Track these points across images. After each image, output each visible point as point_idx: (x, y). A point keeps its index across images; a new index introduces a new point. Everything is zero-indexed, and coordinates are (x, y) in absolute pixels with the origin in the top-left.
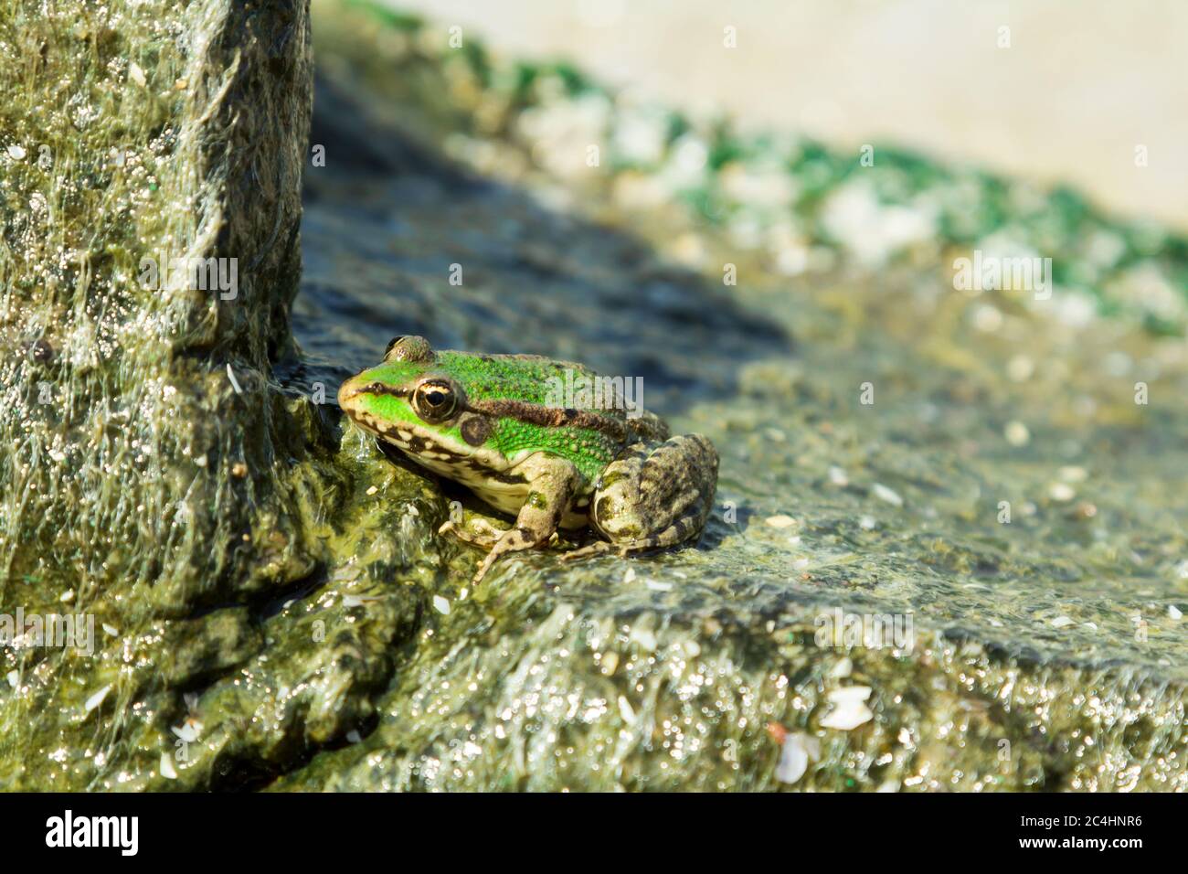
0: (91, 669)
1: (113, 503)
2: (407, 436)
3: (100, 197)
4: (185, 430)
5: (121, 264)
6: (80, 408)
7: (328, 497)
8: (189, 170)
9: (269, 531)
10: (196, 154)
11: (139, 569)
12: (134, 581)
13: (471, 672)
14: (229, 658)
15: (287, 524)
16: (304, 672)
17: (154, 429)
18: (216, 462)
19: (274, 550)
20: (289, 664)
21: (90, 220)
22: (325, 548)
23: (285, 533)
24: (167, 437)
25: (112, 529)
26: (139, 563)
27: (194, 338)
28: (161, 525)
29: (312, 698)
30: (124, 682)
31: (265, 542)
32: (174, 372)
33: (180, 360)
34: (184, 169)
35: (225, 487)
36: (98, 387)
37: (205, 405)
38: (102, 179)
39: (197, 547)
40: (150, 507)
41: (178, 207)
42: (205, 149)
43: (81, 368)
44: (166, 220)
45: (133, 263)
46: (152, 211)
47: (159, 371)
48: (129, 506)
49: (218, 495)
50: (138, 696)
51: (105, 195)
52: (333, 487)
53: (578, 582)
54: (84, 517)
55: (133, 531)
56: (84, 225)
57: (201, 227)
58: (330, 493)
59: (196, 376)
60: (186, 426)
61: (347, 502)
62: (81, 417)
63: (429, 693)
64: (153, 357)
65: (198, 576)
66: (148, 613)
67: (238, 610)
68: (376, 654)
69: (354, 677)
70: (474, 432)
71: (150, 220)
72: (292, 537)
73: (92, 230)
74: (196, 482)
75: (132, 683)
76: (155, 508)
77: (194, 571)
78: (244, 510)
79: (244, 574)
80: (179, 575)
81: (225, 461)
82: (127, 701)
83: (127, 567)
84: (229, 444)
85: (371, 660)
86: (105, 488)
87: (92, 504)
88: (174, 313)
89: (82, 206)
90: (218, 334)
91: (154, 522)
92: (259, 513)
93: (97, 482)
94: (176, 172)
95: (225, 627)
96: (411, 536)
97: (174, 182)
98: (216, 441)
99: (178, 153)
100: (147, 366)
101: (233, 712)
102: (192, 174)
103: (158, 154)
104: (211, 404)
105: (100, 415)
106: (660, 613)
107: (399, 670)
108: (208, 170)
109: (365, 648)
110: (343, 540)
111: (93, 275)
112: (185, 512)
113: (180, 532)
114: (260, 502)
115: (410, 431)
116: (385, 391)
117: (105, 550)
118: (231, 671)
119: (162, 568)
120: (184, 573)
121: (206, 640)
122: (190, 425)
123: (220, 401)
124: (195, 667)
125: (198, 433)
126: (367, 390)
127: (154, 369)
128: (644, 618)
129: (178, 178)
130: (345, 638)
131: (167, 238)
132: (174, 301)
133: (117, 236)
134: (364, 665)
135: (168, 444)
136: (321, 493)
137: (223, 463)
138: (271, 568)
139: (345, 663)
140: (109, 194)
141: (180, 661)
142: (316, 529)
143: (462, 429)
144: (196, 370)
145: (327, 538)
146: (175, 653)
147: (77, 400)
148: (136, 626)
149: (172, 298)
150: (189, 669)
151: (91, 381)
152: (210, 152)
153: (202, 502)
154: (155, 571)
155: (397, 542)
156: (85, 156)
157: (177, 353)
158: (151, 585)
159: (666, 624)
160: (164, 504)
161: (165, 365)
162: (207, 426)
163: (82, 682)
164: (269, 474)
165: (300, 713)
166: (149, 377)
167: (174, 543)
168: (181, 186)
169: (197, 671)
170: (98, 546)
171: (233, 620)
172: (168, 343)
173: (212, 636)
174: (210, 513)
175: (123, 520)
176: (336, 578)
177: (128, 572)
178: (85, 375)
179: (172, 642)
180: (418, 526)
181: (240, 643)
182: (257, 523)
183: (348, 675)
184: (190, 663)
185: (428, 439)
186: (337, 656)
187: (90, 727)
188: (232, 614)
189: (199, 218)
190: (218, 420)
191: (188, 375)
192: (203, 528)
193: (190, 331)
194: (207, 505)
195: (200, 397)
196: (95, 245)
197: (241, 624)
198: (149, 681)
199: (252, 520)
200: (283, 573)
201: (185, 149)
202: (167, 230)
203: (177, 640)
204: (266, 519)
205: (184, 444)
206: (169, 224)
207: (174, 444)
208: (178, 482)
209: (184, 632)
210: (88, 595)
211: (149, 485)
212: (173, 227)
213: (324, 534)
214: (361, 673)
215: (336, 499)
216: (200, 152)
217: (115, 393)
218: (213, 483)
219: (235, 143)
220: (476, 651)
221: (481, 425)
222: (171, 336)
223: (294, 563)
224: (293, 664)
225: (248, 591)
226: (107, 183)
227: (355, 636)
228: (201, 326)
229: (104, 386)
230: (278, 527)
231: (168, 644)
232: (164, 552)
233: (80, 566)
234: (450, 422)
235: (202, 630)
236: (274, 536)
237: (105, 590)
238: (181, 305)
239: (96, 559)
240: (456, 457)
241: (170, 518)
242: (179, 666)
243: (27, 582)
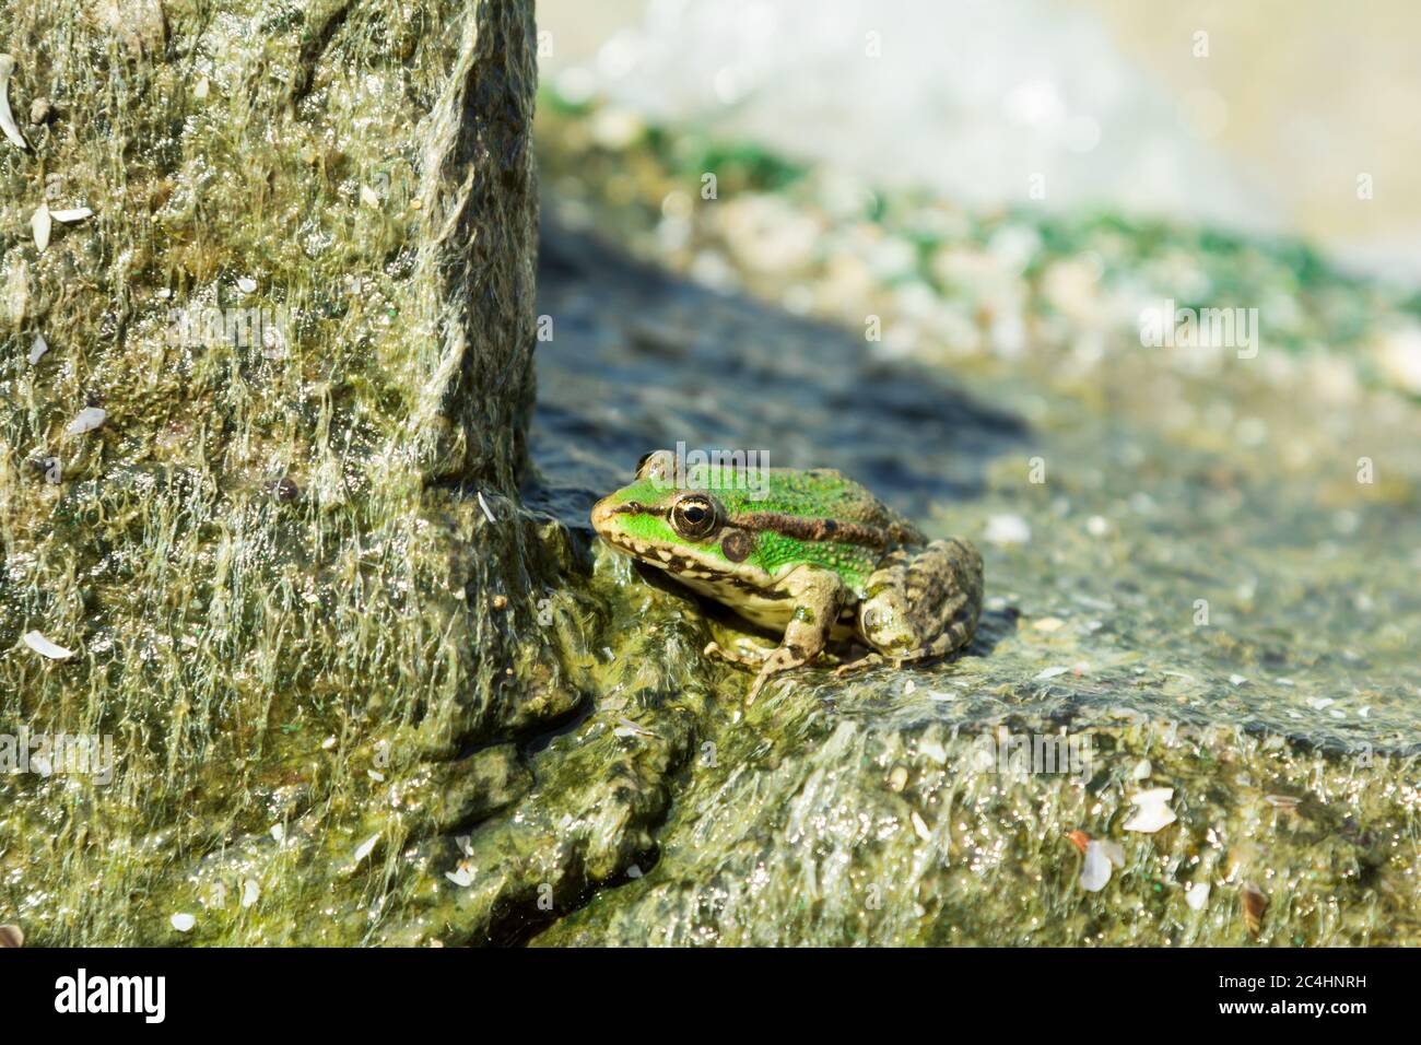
0: (358, 817)
1: (371, 644)
2: (666, 556)
3: (338, 326)
4: (441, 563)
5: (363, 394)
6: (330, 547)
7: (587, 625)
8: (428, 293)
9: (532, 664)
10: (435, 276)
11: (403, 711)
12: (398, 723)
13: (754, 797)
14: (499, 797)
15: (550, 656)
16: (579, 808)
17: (409, 564)
18: (474, 595)
19: (537, 683)
20: (562, 801)
21: (328, 351)
22: (589, 678)
23: (548, 664)
24: (422, 572)
25: (372, 670)
26: (401, 704)
27: (444, 467)
28: (423, 663)
29: (590, 833)
30: (393, 828)
31: (529, 676)
32: (425, 504)
33: (430, 491)
34: (424, 293)
35: (485, 621)
36: (347, 524)
37: (459, 536)
38: (337, 307)
39: (461, 684)
40: (410, 645)
41: (419, 332)
42: (444, 270)
43: (329, 505)
44: (408, 347)
45: (376, 393)
46: (392, 338)
47: (410, 504)
48: (388, 646)
49: (479, 628)
50: (409, 843)
51: (342, 324)
52: (592, 614)
53: (857, 698)
54: (341, 660)
55: (394, 672)
56: (322, 357)
57: (445, 351)
58: (589, 621)
59: (448, 506)
60: (442, 559)
61: (606, 628)
62: (332, 556)
63: (711, 822)
64: (403, 490)
65: (464, 714)
66: (415, 755)
67: (506, 747)
68: (653, 785)
69: (632, 810)
70: (735, 548)
71: (391, 346)
72: (556, 669)
73: (331, 361)
74: (456, 617)
75: (402, 829)
76: (415, 645)
77: (460, 709)
78: (505, 644)
79: (510, 710)
80: (445, 714)
81: (484, 593)
82: (397, 848)
83: (390, 709)
84: (486, 575)
85: (647, 791)
86: (363, 629)
87: (350, 646)
88: (422, 442)
89: (318, 337)
90: (467, 461)
91: (415, 661)
92: (521, 645)
93: (353, 623)
94: (415, 296)
95: (493, 766)
96: (677, 661)
97: (414, 306)
98: (473, 572)
99: (416, 276)
100: (397, 499)
101: (508, 853)
102: (432, 297)
103: (395, 278)
104: (465, 535)
105: (351, 555)
106: (947, 724)
107: (676, 800)
108: (449, 291)
109: (640, 779)
110: (607, 668)
111: (335, 408)
112: (448, 647)
113: (442, 671)
114: (521, 634)
115: (669, 551)
116: (641, 510)
117: (365, 692)
118: (503, 811)
119: (426, 709)
120: (450, 711)
121: (475, 780)
122: (446, 559)
123: (474, 530)
124: (466, 809)
125: (455, 566)
126: (623, 510)
127: (405, 502)
128: (932, 730)
129: (418, 302)
130: (619, 770)
131: (409, 365)
132: (421, 430)
133: (357, 365)
134: (641, 796)
135: (424, 579)
136: (580, 621)
137: (481, 596)
138: (537, 702)
139: (621, 795)
140: (346, 323)
141: (451, 804)
142: (579, 660)
143: (723, 545)
144: (447, 500)
145: (590, 668)
146: (445, 795)
147: (326, 539)
148: (403, 770)
149: (418, 428)
150: (460, 811)
151: (339, 518)
152: (449, 273)
153: (464, 637)
154: (419, 713)
155: (664, 668)
156: (319, 285)
157: (427, 483)
158: (416, 727)
159: (955, 735)
160: (424, 643)
161: (416, 497)
162: (463, 558)
163: (350, 831)
164: (527, 604)
165: (578, 850)
166: (400, 510)
167: (438, 682)
168: (421, 310)
169: (468, 812)
170: (358, 689)
171: (502, 757)
172: (418, 474)
173: (481, 776)
174: (472, 648)
175: (383, 661)
176: (603, 708)
177: (391, 714)
178: (333, 512)
179: (441, 784)
180: (683, 649)
181: (510, 781)
182: (519, 656)
183: (626, 807)
184: (460, 805)
185: (689, 558)
186: (612, 788)
187: (359, 878)
188: (500, 752)
189: (442, 343)
190: (474, 551)
191: (440, 505)
192: (466, 663)
193: (439, 461)
194: (468, 640)
195: (453, 529)
196: (335, 377)
197: (509, 761)
198: (420, 826)
199: (514, 654)
200: (548, 706)
201: (423, 271)
202: (410, 356)
203: (448, 782)
204: (529, 651)
205: (441, 578)
206: (411, 350)
207: (431, 579)
208: (437, 618)
209: (452, 774)
210: (350, 740)
211: (407, 622)
212: (415, 354)
213: (587, 664)
214: (638, 804)
215: (595, 626)
216: (439, 274)
217: (364, 528)
218: (473, 617)
219: (473, 262)
220: (757, 775)
221: (743, 540)
222: (421, 466)
223: (560, 695)
224: (567, 800)
225: (514, 727)
226: (344, 312)
227: (629, 767)
228: (450, 455)
229: (354, 522)
230: (541, 659)
231: (437, 786)
232: (427, 690)
233: (340, 712)
234: (710, 539)
235: (471, 770)
236: (539, 668)
237: (367, 735)
238: (429, 434)
239: (357, 702)
240: (717, 575)
241: (431, 656)
242: (449, 809)
243: (286, 731)
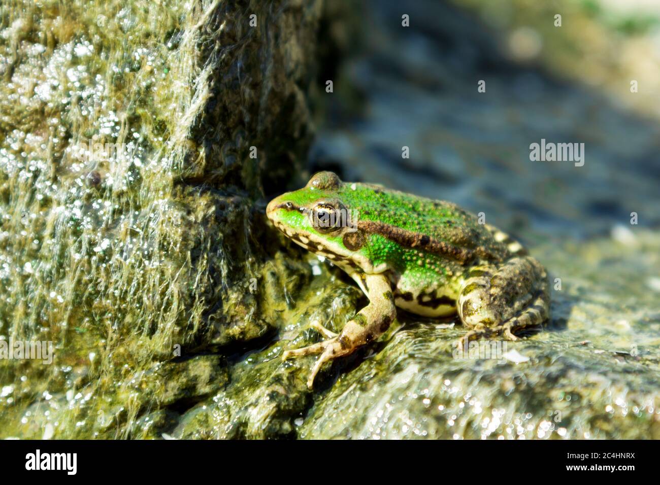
0: (114, 392)
1: (129, 281)
2: (306, 241)
3: (134, 77)
4: (176, 235)
5: (146, 122)
6: (116, 218)
7: (288, 284)
8: (188, 60)
9: (236, 305)
10: (193, 49)
11: (143, 326)
12: (140, 334)
14: (203, 389)
15: (251, 301)
16: (247, 401)
17: (157, 232)
18: (198, 257)
19: (238, 318)
20: (241, 395)
21: (129, 93)
22: (279, 317)
23: (247, 306)
24: (164, 239)
25: (128, 299)
26: (143, 322)
27: (188, 173)
28: (158, 297)
29: (249, 419)
30: (132, 402)
31: (232, 312)
32: (175, 195)
33: (179, 187)
34: (185, 59)
35: (203, 274)
36: (128, 203)
37: (192, 218)
38: (136, 65)
39: (180, 314)
40: (152, 285)
41: (179, 86)
42: (199, 45)
43: (117, 190)
44: (173, 93)
45: (152, 122)
46: (164, 87)
47: (164, 194)
48: (138, 284)
49: (198, 278)
50: (141, 412)
51: (137, 75)
52: (294, 277)
54: (111, 290)
55: (140, 300)
56: (125, 96)
57: (195, 97)
58: (291, 281)
59: (190, 198)
60: (177, 232)
61: (305, 287)
62: (116, 222)
64: (160, 185)
65: (180, 333)
66: (149, 356)
67: (213, 357)
68: (299, 392)
69: (278, 406)
70: (353, 241)
71: (164, 93)
72: (252, 310)
73: (129, 99)
74: (183, 270)
75: (137, 403)
76: (154, 285)
77: (177, 329)
78: (217, 291)
79: (216, 333)
80: (168, 332)
81: (205, 256)
82: (134, 414)
83: (136, 325)
84: (209, 245)
85: (293, 395)
86: (125, 272)
87: (117, 282)
88: (176, 155)
89: (124, 83)
90: (207, 171)
91: (154, 296)
92: (230, 292)
93: (120, 268)
94: (180, 61)
95: (201, 368)
96: (338, 312)
97: (178, 68)
98: (198, 243)
99: (181, 48)
100: (157, 191)
101: (201, 426)
102: (190, 62)
103: (169, 49)
104: (197, 218)
105: (126, 222)
106: (475, 373)
107: (316, 403)
108: (202, 61)
109: (291, 386)
110: (294, 313)
111: (130, 129)
112: (174, 288)
113: (169, 304)
114: (231, 285)
115: (307, 237)
116: (293, 208)
117: (124, 312)
118: (206, 398)
119: (157, 327)
120: (171, 330)
121: (187, 376)
122: (180, 230)
123: (205, 216)
124: (180, 394)
125: (185, 237)
126: (283, 207)
127: (161, 193)
128: (463, 377)
129: (181, 65)
130: (278, 380)
131: (173, 105)
132: (176, 148)
133: (143, 103)
134: (287, 398)
135: (165, 244)
136: (284, 280)
137: (203, 258)
138: (235, 330)
139: (273, 396)
140: (140, 75)
141: (169, 389)
142: (273, 305)
143: (344, 238)
144: (191, 194)
145: (282, 311)
146: (166, 383)
147: (114, 212)
148: (142, 364)
149: (174, 146)
150: (175, 395)
151: (124, 200)
152: (203, 48)
153: (185, 283)
154: (153, 330)
155: (327, 316)
156: (127, 50)
157: (176, 182)
158: (151, 338)
159: (476, 382)
160: (160, 284)
161: (168, 190)
162: (193, 232)
163: (110, 400)
164: (244, 266)
165: (241, 429)
166: (158, 198)
167: (165, 311)
168: (182, 70)
169: (180, 397)
170: (119, 310)
171: (208, 363)
172: (170, 175)
173: (192, 374)
174: (190, 291)
175: (135, 294)
176: (284, 339)
177: (137, 328)
178: (120, 195)
179: (163, 377)
181: (211, 380)
182: (228, 299)
183: (274, 404)
184: (176, 391)
185: (319, 244)
186: (268, 392)
187: (112, 430)
188: (207, 360)
189: (193, 92)
190: (202, 229)
191: (184, 197)
192: (185, 300)
193: (185, 168)
194: (188, 285)
195: (189, 213)
196: (131, 109)
197: (213, 366)
198: (148, 402)
199: (223, 297)
200: (243, 333)
201: (186, 45)
202: (173, 99)
203: (168, 375)
204: (234, 296)
205: (175, 244)
206: (175, 95)
207: (169, 244)
208: (170, 267)
209: (172, 370)
210: (113, 342)
211: (151, 270)
212: (177, 98)
213: (280, 309)
214: (284, 404)
215: (295, 285)
216: (196, 47)
217: (138, 208)
218: (194, 270)
219: (222, 42)
221: (358, 237)
222: (173, 171)
223: (252, 326)
224: (243, 396)
225: (218, 344)
226: (139, 68)
227: (285, 378)
228: (194, 164)
229: (131, 203)
230: (244, 303)
231: (160, 378)
232: (159, 314)
233: (108, 323)
234: (335, 233)
235: (185, 369)
236: (241, 308)
237: (123, 340)
238: (180, 150)
239: (119, 319)
240: (339, 257)
241: (163, 294)
242: (168, 393)
243: (78, 332)
